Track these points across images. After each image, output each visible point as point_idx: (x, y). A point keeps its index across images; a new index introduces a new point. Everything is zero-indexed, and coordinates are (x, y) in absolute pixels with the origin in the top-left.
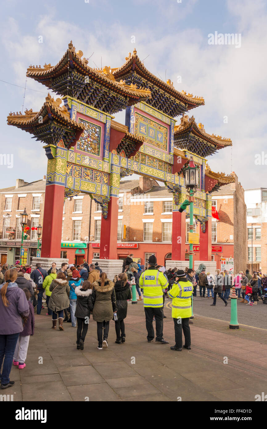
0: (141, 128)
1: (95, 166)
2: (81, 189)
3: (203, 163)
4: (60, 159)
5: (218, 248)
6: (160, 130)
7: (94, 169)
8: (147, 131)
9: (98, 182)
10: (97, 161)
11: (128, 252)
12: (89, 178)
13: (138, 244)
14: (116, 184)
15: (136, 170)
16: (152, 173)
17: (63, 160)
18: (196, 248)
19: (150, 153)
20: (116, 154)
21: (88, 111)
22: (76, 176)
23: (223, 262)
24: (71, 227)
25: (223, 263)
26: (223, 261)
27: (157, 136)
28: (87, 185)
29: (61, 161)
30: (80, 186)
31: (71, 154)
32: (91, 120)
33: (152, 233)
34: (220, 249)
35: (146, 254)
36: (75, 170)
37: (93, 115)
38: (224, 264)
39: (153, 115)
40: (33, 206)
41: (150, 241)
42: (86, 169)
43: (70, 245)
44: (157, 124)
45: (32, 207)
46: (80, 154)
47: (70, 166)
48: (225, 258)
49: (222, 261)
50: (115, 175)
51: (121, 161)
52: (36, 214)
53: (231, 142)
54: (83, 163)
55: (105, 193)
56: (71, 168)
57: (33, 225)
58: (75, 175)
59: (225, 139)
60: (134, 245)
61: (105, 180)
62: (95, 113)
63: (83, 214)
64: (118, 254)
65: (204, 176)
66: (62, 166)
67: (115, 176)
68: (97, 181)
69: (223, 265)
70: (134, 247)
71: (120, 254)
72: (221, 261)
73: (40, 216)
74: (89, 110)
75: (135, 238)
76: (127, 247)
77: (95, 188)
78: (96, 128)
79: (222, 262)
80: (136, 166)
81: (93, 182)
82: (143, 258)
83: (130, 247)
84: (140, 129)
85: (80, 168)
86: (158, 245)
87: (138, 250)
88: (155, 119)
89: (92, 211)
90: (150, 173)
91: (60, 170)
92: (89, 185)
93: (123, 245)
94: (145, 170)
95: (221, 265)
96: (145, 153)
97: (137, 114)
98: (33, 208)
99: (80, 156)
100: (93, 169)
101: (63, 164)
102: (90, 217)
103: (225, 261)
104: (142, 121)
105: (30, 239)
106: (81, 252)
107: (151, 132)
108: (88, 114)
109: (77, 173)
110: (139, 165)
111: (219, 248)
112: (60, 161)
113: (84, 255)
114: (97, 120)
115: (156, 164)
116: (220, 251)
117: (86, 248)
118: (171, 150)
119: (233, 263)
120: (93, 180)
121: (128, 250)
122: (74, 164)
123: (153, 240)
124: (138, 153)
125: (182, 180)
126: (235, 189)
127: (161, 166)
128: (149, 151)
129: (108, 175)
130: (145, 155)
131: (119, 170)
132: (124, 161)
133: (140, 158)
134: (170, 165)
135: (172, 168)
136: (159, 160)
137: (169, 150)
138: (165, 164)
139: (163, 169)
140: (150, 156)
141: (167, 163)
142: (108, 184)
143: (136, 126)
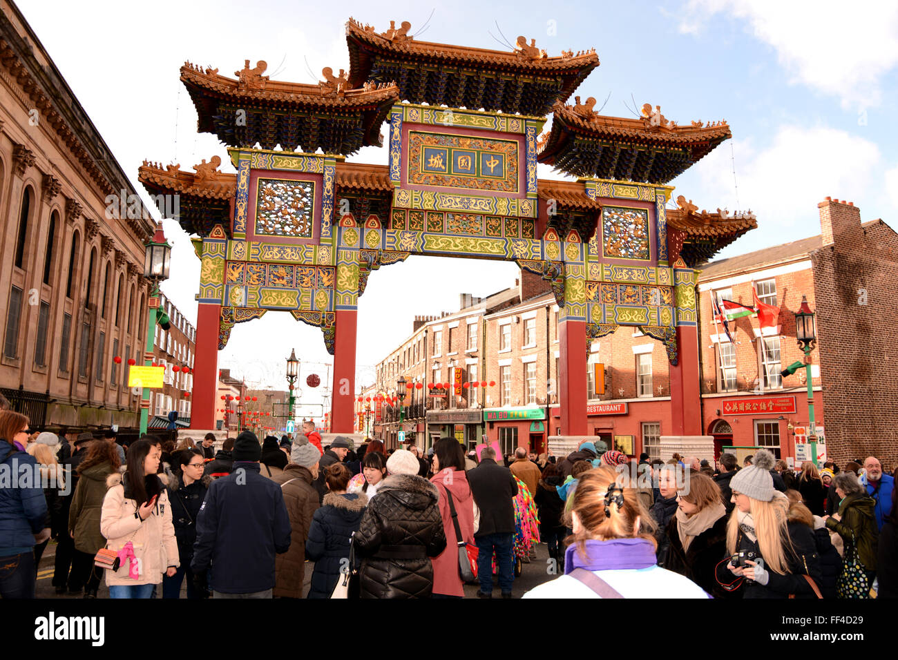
0: (431, 160)
1: (294, 258)
2: (261, 305)
3: (656, 196)
4: (208, 260)
5: (784, 401)
6: (493, 150)
7: (295, 265)
8: (450, 162)
9: (307, 286)
10: (300, 248)
11: (612, 422)
12: (284, 282)
13: (628, 403)
14: (347, 284)
15: (412, 247)
16: (461, 247)
17: (215, 259)
18: (738, 406)
19: (455, 207)
20: (354, 226)
21: (277, 162)
22: (253, 283)
23: (800, 438)
24: (521, 378)
25: (800, 441)
26: (800, 436)
27: (484, 164)
28: (277, 296)
29: (211, 262)
30: (260, 299)
31: (237, 245)
32: (289, 175)
33: (651, 376)
34: (791, 404)
35: (645, 426)
36: (251, 273)
37: (290, 166)
38: (802, 444)
39: (465, 125)
40: (468, 342)
41: (649, 397)
42: (276, 266)
43: (520, 414)
44: (481, 142)
45: (468, 344)
46: (258, 243)
47: (238, 268)
48: (804, 428)
49: (796, 435)
50: (345, 268)
51: (365, 237)
52: (473, 357)
53: (727, 127)
54: (266, 256)
55: (323, 305)
56: (241, 270)
57: (471, 380)
58: (251, 282)
59: (711, 124)
60: (619, 406)
61: (325, 280)
62: (295, 161)
63: (536, 349)
64: (595, 429)
65: (661, 228)
66: (212, 270)
67: (343, 270)
68: (304, 285)
69: (799, 446)
70: (620, 411)
71: (599, 429)
72: (794, 434)
73: (479, 360)
74: (279, 158)
75: (621, 391)
76: (608, 412)
77: (297, 299)
78: (305, 187)
79: (798, 438)
80: (408, 240)
81: (294, 289)
82: (637, 436)
83: (613, 412)
84: (427, 162)
85: (263, 267)
86: (663, 403)
87: (629, 417)
88: (474, 132)
89: (550, 340)
90: (456, 249)
91: (209, 277)
92: (281, 295)
93: (601, 409)
94: (437, 244)
95: (796, 445)
96: (439, 208)
97: (416, 135)
98: (469, 347)
99: (259, 247)
100: (292, 265)
101: (216, 266)
102: (548, 352)
103: (804, 435)
104: (434, 145)
105: (467, 407)
106: (538, 428)
107: (463, 161)
108: (279, 167)
109: (255, 277)
110: (418, 235)
111: (788, 401)
112: (208, 262)
113: (542, 434)
114: (301, 173)
115: (480, 226)
116: (791, 408)
117: (544, 418)
118: (528, 187)
119: (824, 441)
120: (294, 285)
121: (611, 419)
122: (245, 262)
123: (654, 393)
124: (419, 213)
125: (572, 249)
126: (832, 242)
127: (494, 228)
128: (452, 203)
129: (333, 269)
130: (441, 213)
131: (355, 256)
132: (374, 237)
133: (425, 221)
134: (529, 220)
135: (535, 226)
136: (490, 217)
137: (526, 189)
138: (510, 219)
139: (503, 233)
140: (454, 213)
141: (515, 218)
142: (333, 288)
143: (415, 159)
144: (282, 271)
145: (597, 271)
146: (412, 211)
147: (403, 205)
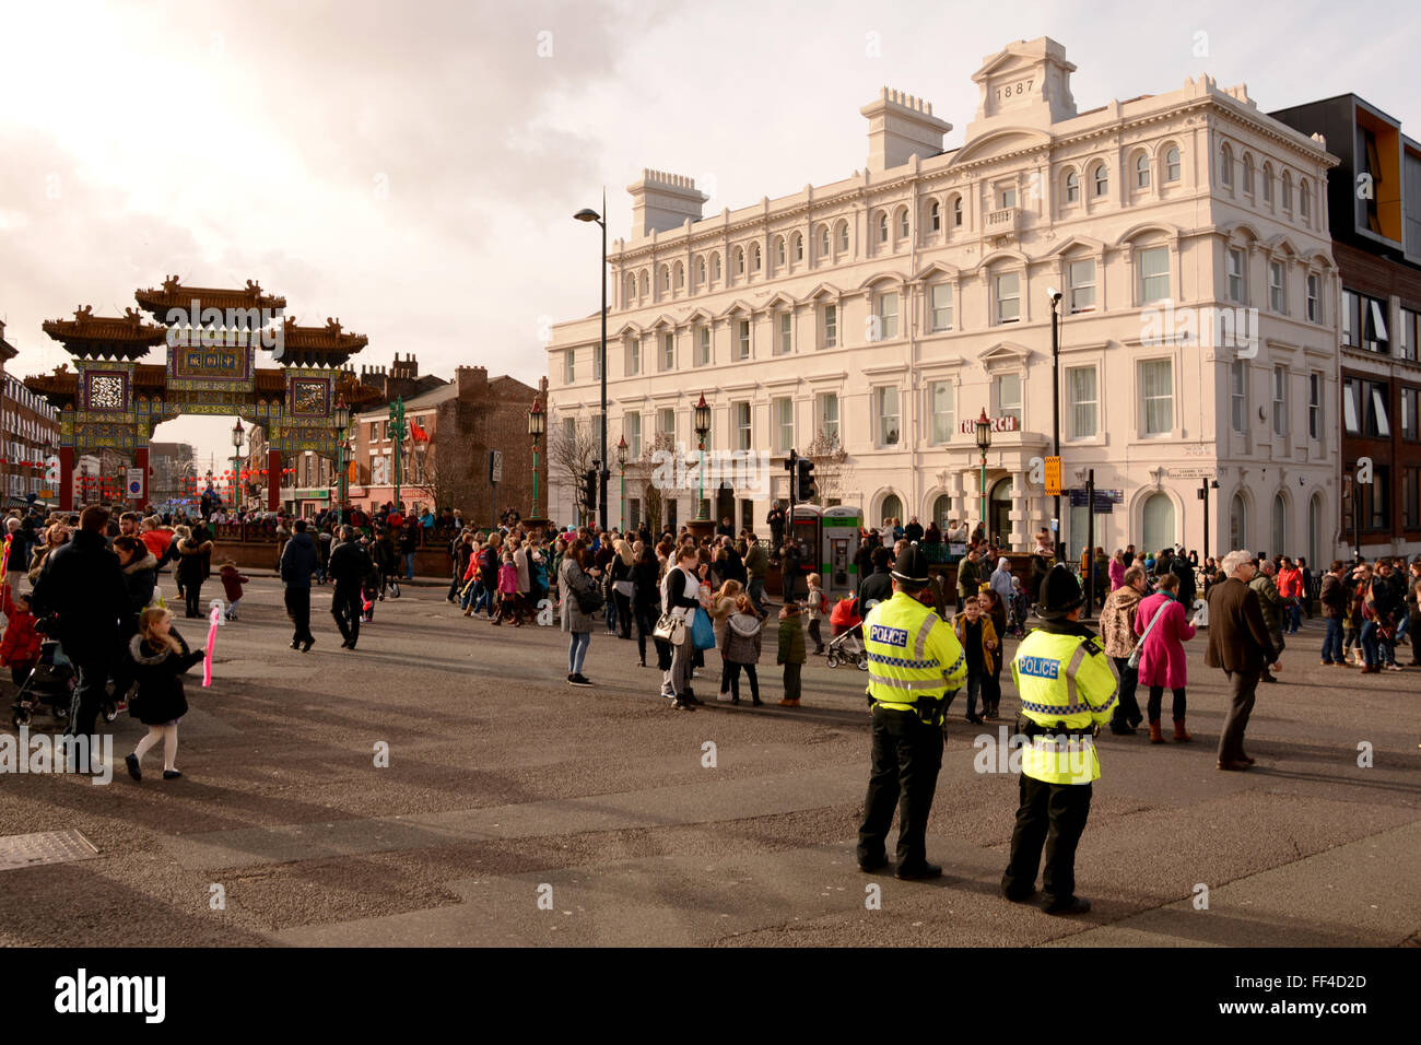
0: (192, 361)
1: (113, 420)
2: (95, 446)
3: (330, 375)
6: (229, 353)
7: (113, 424)
8: (203, 361)
12: (107, 433)
14: (144, 431)
16: (208, 411)
17: (68, 423)
19: (204, 388)
20: (146, 401)
21: (102, 366)
22: (90, 434)
27: (223, 362)
29: (65, 424)
31: (80, 414)
32: (108, 373)
36: (88, 429)
37: (108, 368)
42: (102, 425)
47: (81, 426)
50: (141, 424)
51: (152, 406)
54: (97, 420)
56: (83, 427)
61: (130, 431)
62: (111, 366)
65: (332, 394)
66: (67, 429)
67: (140, 426)
68: (119, 435)
77: (116, 442)
78: (118, 380)
81: (113, 436)
84: (189, 362)
91: (65, 432)
92: (106, 440)
96: (195, 389)
99: (93, 414)
100: (111, 424)
101: (69, 426)
104: (193, 351)
108: (102, 369)
109: (91, 431)
110: (183, 404)
115: (219, 398)
120: (113, 434)
122: (85, 423)
124: (184, 393)
125: (275, 410)
126: (457, 395)
127: (230, 399)
128: (203, 386)
129: (135, 426)
130: (197, 392)
131: (147, 419)
132: (157, 408)
133: (188, 397)
134: (249, 394)
135: (253, 398)
136: (225, 393)
137: (247, 375)
138: (238, 394)
139: (233, 402)
140: (204, 392)
141: (240, 393)
142: (135, 436)
143: (182, 360)
144: (106, 427)
145: (290, 421)
146: (181, 391)
147: (174, 388)
